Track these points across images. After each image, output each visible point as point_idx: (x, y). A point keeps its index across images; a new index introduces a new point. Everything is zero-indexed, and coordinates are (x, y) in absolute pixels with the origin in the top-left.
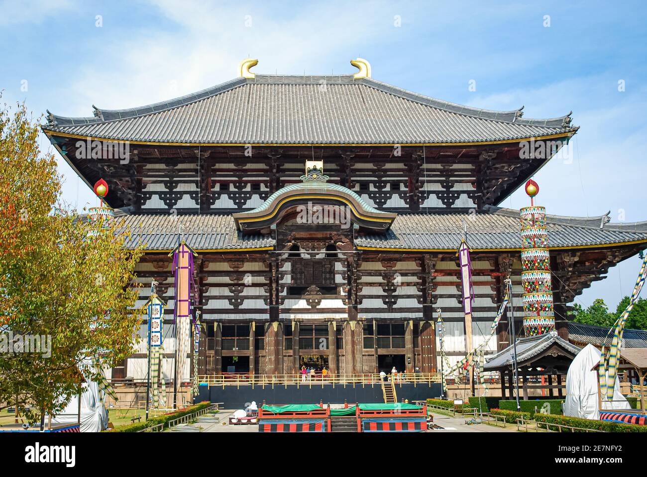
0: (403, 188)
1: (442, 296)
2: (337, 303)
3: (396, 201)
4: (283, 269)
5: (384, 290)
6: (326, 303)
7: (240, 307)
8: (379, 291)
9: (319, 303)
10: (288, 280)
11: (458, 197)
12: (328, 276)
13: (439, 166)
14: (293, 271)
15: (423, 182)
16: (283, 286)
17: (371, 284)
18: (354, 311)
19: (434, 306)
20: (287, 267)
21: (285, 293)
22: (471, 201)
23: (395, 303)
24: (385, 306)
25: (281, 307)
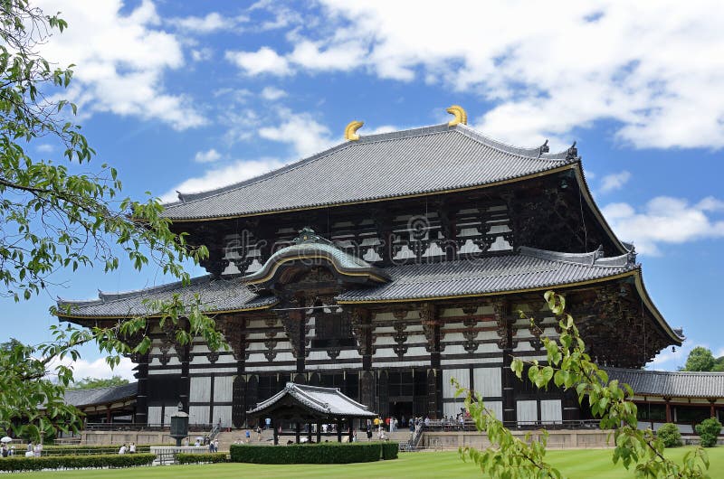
0: (441, 236)
1: (449, 344)
2: (354, 354)
3: (434, 250)
4: (309, 324)
5: (396, 340)
6: (344, 354)
7: (274, 360)
8: (391, 341)
9: (338, 354)
10: (312, 333)
11: (494, 241)
12: (346, 328)
13: (476, 211)
14: (317, 326)
15: (460, 228)
16: (308, 339)
17: (384, 335)
18: (367, 361)
19: (442, 353)
20: (312, 321)
21: (309, 346)
22: (507, 243)
23: (405, 352)
24: (396, 355)
25: (307, 359)
